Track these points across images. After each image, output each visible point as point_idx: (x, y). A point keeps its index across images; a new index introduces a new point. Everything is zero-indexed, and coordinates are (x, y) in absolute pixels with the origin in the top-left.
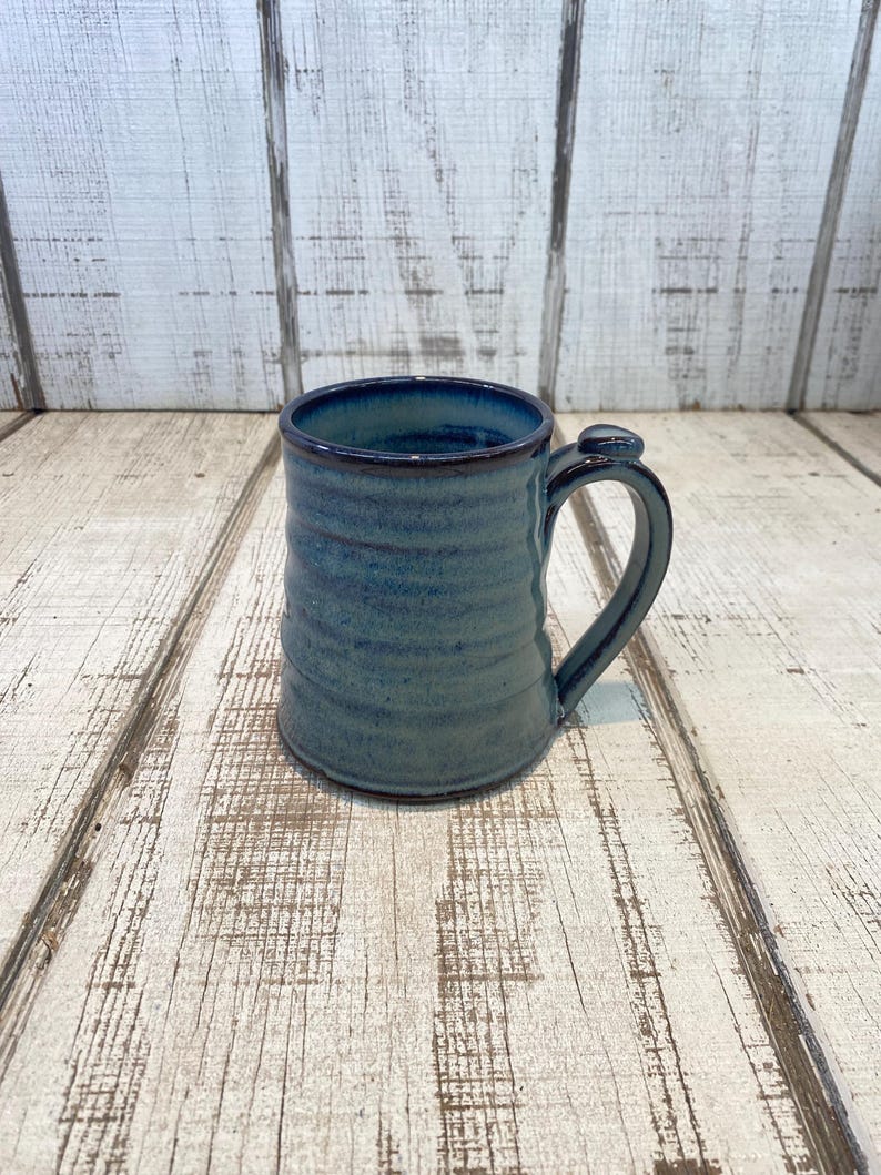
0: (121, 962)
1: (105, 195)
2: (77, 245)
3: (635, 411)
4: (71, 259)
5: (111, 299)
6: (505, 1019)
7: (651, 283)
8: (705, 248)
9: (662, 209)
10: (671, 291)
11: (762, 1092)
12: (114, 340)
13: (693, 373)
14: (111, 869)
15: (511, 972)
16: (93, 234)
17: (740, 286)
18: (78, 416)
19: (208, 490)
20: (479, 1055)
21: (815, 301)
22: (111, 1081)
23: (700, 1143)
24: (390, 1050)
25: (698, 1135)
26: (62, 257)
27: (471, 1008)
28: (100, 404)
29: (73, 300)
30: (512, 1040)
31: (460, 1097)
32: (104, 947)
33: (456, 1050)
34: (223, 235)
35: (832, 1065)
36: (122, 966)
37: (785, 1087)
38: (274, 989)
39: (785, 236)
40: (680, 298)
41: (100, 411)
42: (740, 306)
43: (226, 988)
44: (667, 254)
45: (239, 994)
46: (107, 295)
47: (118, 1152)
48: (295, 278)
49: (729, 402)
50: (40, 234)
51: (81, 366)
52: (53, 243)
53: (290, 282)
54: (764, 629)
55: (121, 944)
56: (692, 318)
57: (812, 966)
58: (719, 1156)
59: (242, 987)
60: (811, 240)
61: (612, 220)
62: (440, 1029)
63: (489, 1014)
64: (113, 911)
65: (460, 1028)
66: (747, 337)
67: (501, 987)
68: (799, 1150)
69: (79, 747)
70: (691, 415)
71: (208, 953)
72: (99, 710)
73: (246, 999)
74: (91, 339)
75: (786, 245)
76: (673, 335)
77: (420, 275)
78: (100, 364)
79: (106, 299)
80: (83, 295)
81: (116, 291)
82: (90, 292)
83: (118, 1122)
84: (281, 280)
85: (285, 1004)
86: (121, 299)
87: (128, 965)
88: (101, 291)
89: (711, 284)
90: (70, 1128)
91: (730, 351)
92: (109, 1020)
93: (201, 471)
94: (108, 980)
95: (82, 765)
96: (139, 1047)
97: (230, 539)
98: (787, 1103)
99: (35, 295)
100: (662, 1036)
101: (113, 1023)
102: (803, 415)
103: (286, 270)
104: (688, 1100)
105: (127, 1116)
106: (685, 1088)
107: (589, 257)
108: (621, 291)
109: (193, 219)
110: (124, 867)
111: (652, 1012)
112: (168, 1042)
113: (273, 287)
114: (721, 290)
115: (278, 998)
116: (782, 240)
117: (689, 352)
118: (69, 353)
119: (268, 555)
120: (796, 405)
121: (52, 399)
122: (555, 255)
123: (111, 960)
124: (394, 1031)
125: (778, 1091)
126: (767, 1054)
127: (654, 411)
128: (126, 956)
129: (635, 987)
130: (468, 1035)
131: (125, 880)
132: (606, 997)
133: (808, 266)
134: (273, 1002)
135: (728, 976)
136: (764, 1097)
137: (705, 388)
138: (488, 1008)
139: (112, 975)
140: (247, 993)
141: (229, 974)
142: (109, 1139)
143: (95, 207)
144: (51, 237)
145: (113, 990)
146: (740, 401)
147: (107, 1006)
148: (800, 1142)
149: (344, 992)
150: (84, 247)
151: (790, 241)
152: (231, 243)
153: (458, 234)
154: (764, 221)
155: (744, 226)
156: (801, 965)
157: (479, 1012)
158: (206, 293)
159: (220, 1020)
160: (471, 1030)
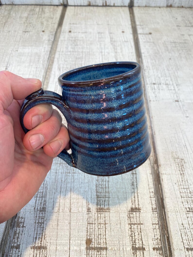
3: (155, 7)
6: (108, 181)
11: (150, 196)
19: (46, 37)
20: (103, 188)
22: (42, 191)
23: (139, 205)
24: (88, 187)
25: (138, 203)
28: (15, 3)
30: (109, 185)
31: (100, 195)
33: (100, 187)
35: (163, 192)
37: (154, 196)
38: (68, 174)
41: (16, 5)
43: (60, 174)
45: (62, 175)
47: (45, 202)
49: (179, 5)
54: (172, 88)
57: (164, 173)
58: (141, 207)
59: (63, 174)
62: (97, 183)
63: (106, 180)
65: (100, 183)
68: (154, 206)
70: (169, 9)
71: (56, 166)
73: (63, 176)
83: (44, 198)
85: (70, 177)
90: (37, 198)
93: (43, 30)
96: (46, 185)
98: (154, 199)
100: (135, 186)
104: (138, 197)
105: (46, 197)
106: (138, 195)
111: (134, 181)
112: (51, 184)
115: (69, 176)
121: (3, 1)
124: (89, 183)
125: (153, 196)
126: (153, 190)
129: (132, 176)
130: (102, 184)
132: (127, 178)
134: (68, 177)
135: (149, 175)
136: (151, 197)
140: (64, 175)
141: (60, 171)
142: (43, 201)
146: (183, 5)
148: (155, 205)
149: (81, 175)
156: (162, 173)
159: (59, 180)
160: (102, 183)
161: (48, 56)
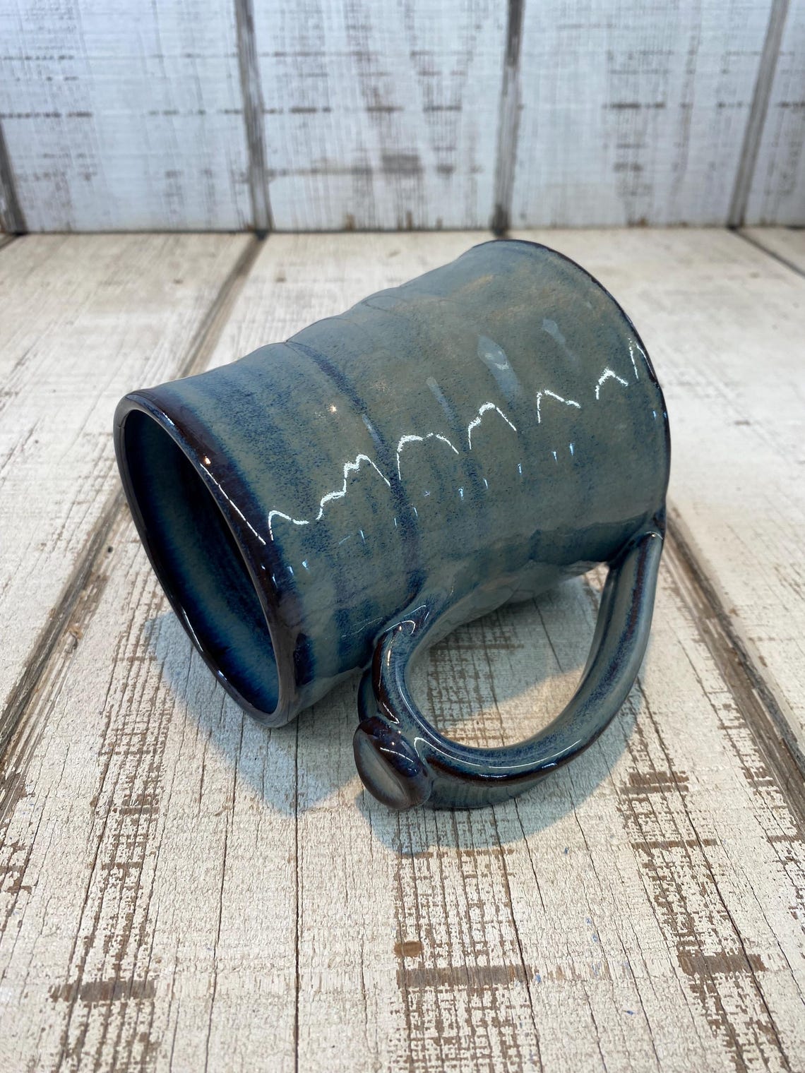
0: (142, 642)
1: (74, 11)
2: (49, 63)
3: (587, 228)
4: (44, 77)
5: (85, 119)
6: (490, 676)
7: (602, 98)
8: (655, 61)
9: (614, 21)
10: (620, 106)
11: (723, 724)
12: (88, 161)
13: (640, 190)
14: (126, 576)
15: (493, 643)
16: (64, 52)
17: (687, 101)
18: (58, 238)
19: (186, 293)
20: (469, 702)
21: (758, 116)
22: (143, 726)
23: (669, 760)
25: (667, 755)
26: (35, 77)
27: (459, 669)
28: (79, 226)
29: (48, 120)
30: (498, 691)
31: (455, 731)
32: (125, 632)
33: (449, 699)
34: (189, 51)
35: (782, 706)
36: (144, 646)
37: (742, 721)
39: (733, 49)
40: (628, 113)
41: (78, 233)
42: (685, 122)
44: (618, 68)
46: (80, 115)
47: (153, 775)
48: (260, 97)
49: (673, 219)
50: (13, 52)
51: (58, 188)
52: (26, 62)
53: (256, 102)
55: (141, 630)
56: (640, 134)
57: (764, 636)
58: (686, 769)
60: (755, 53)
61: (565, 34)
62: (434, 684)
63: (476, 673)
64: (131, 606)
65: (451, 683)
66: (692, 153)
67: (486, 654)
68: (755, 763)
69: (87, 487)
70: (638, 232)
72: (102, 460)
74: (67, 161)
75: (733, 58)
76: (622, 152)
77: (381, 91)
78: (76, 187)
79: (80, 119)
80: (57, 115)
81: (90, 110)
82: (63, 111)
83: (151, 754)
84: (248, 99)
86: (94, 120)
87: (148, 645)
88: (75, 111)
89: (659, 99)
90: (110, 759)
91: (675, 167)
92: (135, 683)
93: (180, 276)
94: (132, 655)
95: (91, 500)
96: (164, 702)
97: (211, 331)
98: (745, 732)
99: (11, 116)
101: (139, 686)
102: (743, 231)
103: (252, 88)
104: (657, 731)
105: (159, 750)
106: (655, 723)
107: (543, 72)
108: (573, 106)
109: (161, 35)
110: (137, 574)
113: (239, 104)
114: (670, 104)
116: (729, 54)
117: (637, 168)
118: (46, 175)
119: (247, 342)
120: (736, 221)
121: (32, 222)
122: (510, 70)
123: (132, 640)
125: (736, 723)
126: (726, 698)
127: (602, 227)
128: (146, 638)
130: (459, 688)
131: (139, 584)
133: (752, 80)
135: (689, 645)
136: (724, 727)
137: (650, 205)
138: (475, 669)
139: (135, 652)
142: (145, 766)
143: (65, 23)
144: (24, 56)
145: (137, 663)
146: (685, 216)
147: (133, 674)
148: (756, 758)
150: (55, 66)
151: (737, 54)
152: (198, 61)
153: (417, 49)
154: (711, 33)
155: (693, 38)
156: (754, 636)
157: (467, 672)
158: (175, 112)
160: (461, 684)
161: (193, 333)
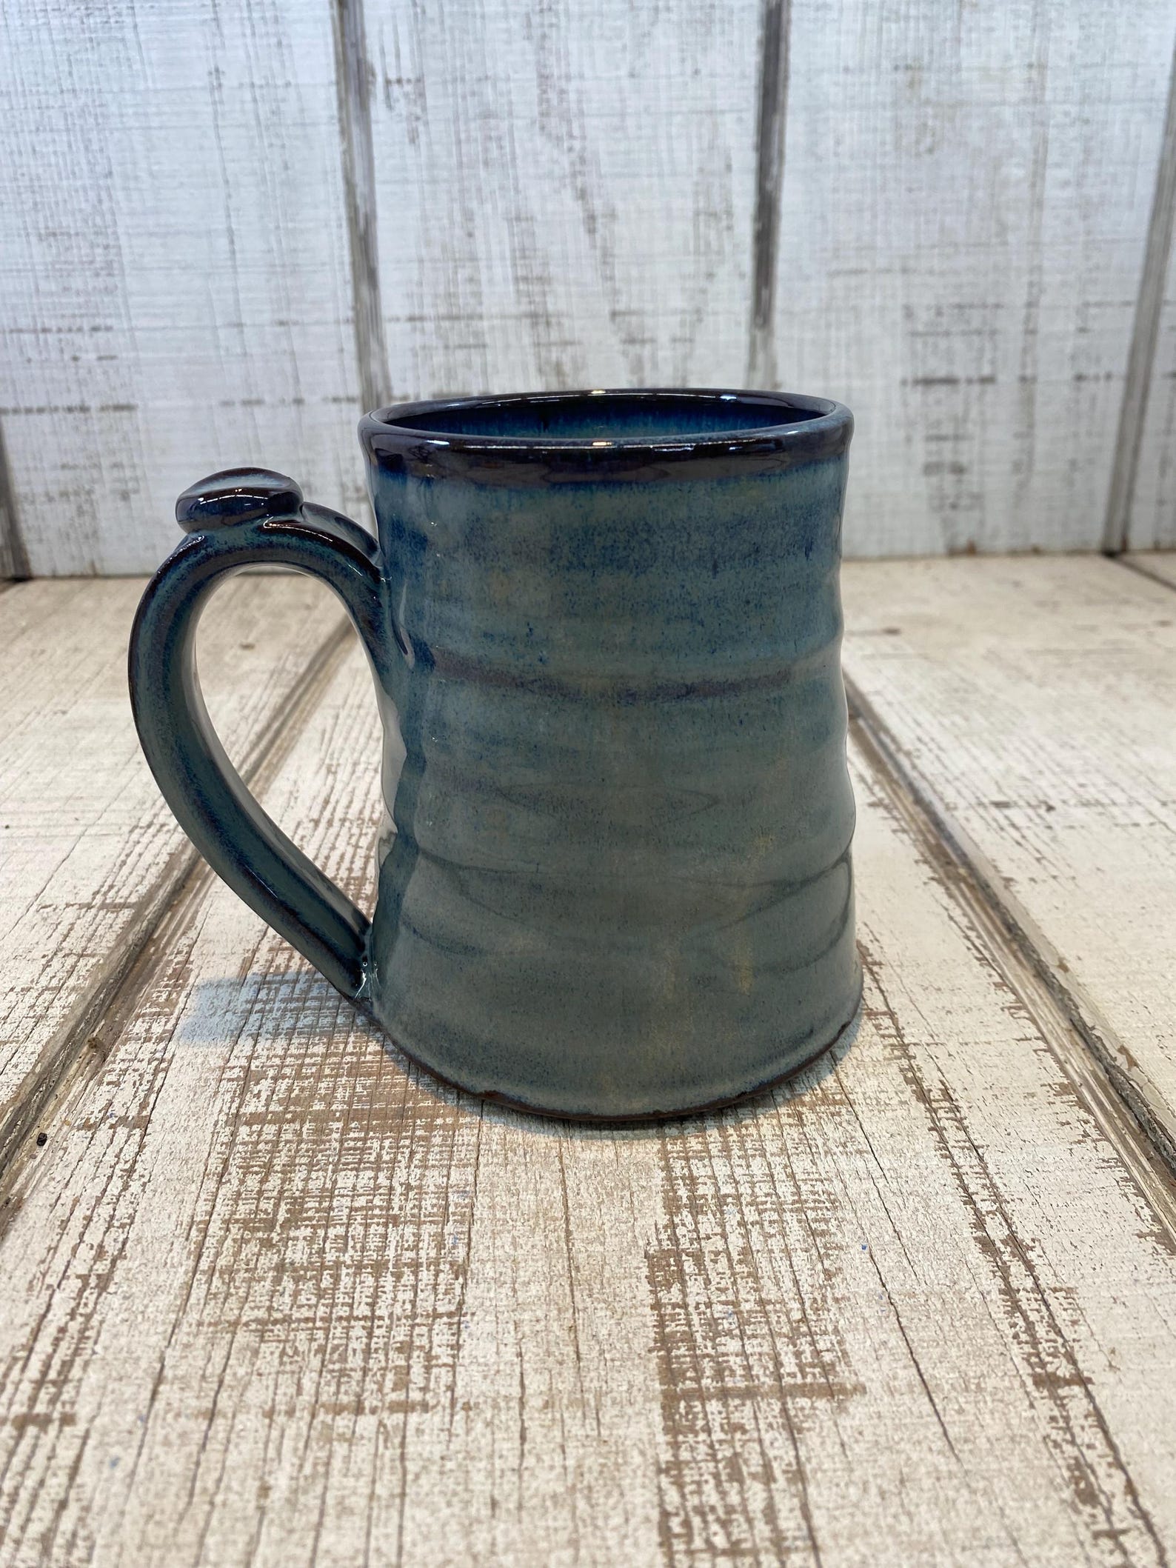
0: (52, 1375)
1: (116, 265)
2: (77, 338)
4: (67, 357)
5: (125, 414)
6: (798, 1475)
7: (899, 372)
8: (976, 319)
9: (912, 263)
10: (928, 382)
12: (128, 473)
13: (965, 502)
14: (53, 1206)
15: (799, 1380)
16: (99, 321)
17: (1029, 372)
18: (76, 584)
19: (261, 662)
20: (755, 1553)
21: (1137, 392)
24: (574, 1543)
26: (54, 355)
27: (728, 1453)
28: (109, 568)
29: (70, 417)
30: (819, 1519)
32: (23, 1347)
33: (708, 1542)
34: (283, 316)
36: (54, 1383)
38: (343, 1422)
39: (1092, 298)
40: (941, 392)
41: (107, 577)
42: (1028, 402)
43: (250, 1422)
44: (920, 328)
45: (275, 1434)
46: (118, 408)
48: (386, 378)
49: (1018, 543)
50: (24, 322)
51: (80, 512)
52: (41, 336)
53: (380, 385)
54: (1140, 818)
55: (56, 1342)
56: (960, 421)
59: (280, 1419)
60: (1127, 304)
61: (839, 282)
62: (673, 1497)
63: (767, 1466)
64: (49, 1280)
65: (711, 1497)
66: (1040, 447)
67: (784, 1410)
69: (22, 1010)
70: (964, 563)
71: (219, 1355)
73: (288, 1445)
74: (95, 474)
75: (1093, 311)
76: (933, 446)
77: (567, 368)
78: (108, 510)
79: (118, 414)
80: (84, 409)
81: (132, 402)
82: (94, 403)
84: (368, 381)
85: (362, 1453)
86: (139, 414)
87: (66, 1381)
88: (110, 403)
89: (986, 371)
91: (1017, 467)
92: (17, 1489)
93: (250, 640)
94: (24, 1410)
95: (22, 1037)
96: (71, 1545)
99: (16, 411)
100: (1121, 1506)
101: (24, 1495)
102: (1127, 558)
103: (375, 367)
107: (809, 335)
108: (856, 383)
109: (242, 296)
110: (76, 1201)
111: (1091, 1456)
112: (130, 1533)
113: (355, 389)
114: (1002, 378)
115: (350, 1440)
116: (1087, 305)
117: (958, 470)
118: (64, 494)
119: (346, 739)
120: (1116, 545)
121: (39, 559)
122: (759, 335)
123: (34, 1370)
124: (582, 1504)
127: (909, 558)
128: (64, 1363)
129: (1045, 1407)
130: (730, 1510)
131: (76, 1225)
132: (995, 1429)
133: (1126, 340)
134: (340, 1449)
137: (982, 523)
138: (763, 1454)
139: (33, 1400)
140: (290, 1432)
141: (257, 1395)
143: (100, 283)
144: (39, 326)
145: (32, 1430)
146: (1035, 539)
147: (17, 1462)
149: (479, 1426)
150: (83, 340)
151: (1098, 305)
152: (295, 330)
153: (621, 307)
154: (1059, 277)
155: (1031, 284)
157: (746, 1461)
158: (259, 402)
159: (235, 1485)
160: (734, 1499)
